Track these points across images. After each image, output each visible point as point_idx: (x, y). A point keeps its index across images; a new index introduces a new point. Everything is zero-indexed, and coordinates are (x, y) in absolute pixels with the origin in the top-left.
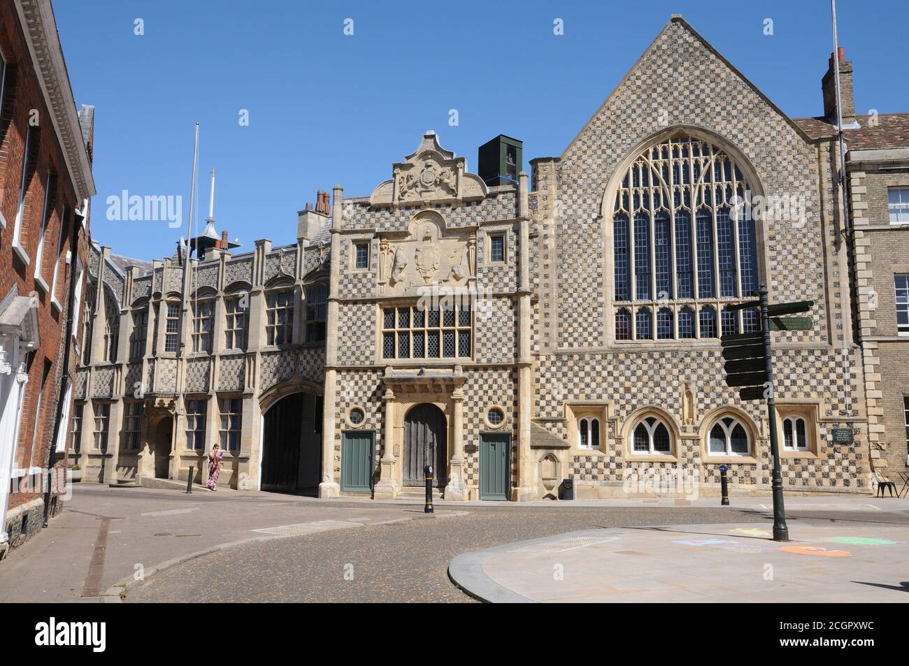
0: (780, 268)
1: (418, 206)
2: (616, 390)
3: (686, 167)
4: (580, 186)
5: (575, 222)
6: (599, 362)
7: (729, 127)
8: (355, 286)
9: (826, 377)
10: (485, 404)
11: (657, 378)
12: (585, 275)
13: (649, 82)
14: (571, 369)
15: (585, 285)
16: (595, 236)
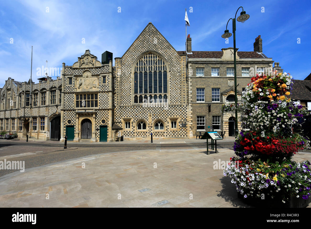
0: (172, 86)
1: (85, 68)
2: (134, 115)
3: (151, 61)
4: (126, 65)
5: (125, 74)
6: (130, 109)
7: (162, 51)
8: (69, 89)
9: (181, 112)
10: (101, 119)
11: (143, 112)
12: (127, 87)
13: (143, 39)
14: (123, 110)
15: (127, 90)
16: (129, 78)
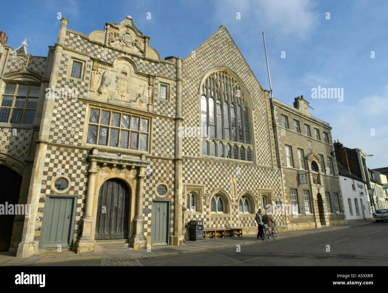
0: (258, 134)
2: (206, 180)
4: (190, 77)
5: (188, 93)
6: (199, 165)
7: (241, 75)
8: (71, 87)
9: (273, 180)
11: (222, 175)
12: (192, 120)
13: (215, 45)
14: (186, 166)
15: (192, 124)
16: (196, 102)
